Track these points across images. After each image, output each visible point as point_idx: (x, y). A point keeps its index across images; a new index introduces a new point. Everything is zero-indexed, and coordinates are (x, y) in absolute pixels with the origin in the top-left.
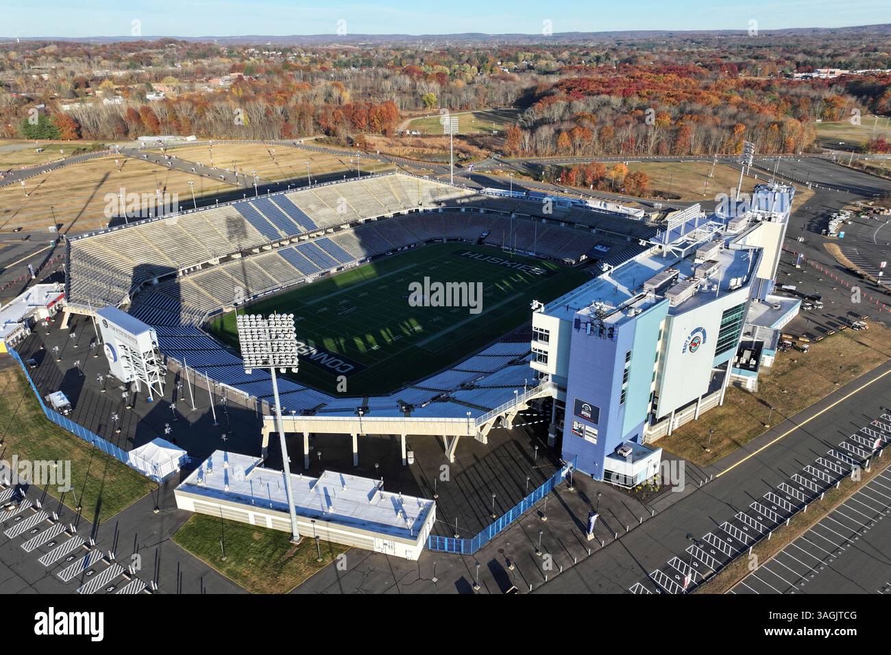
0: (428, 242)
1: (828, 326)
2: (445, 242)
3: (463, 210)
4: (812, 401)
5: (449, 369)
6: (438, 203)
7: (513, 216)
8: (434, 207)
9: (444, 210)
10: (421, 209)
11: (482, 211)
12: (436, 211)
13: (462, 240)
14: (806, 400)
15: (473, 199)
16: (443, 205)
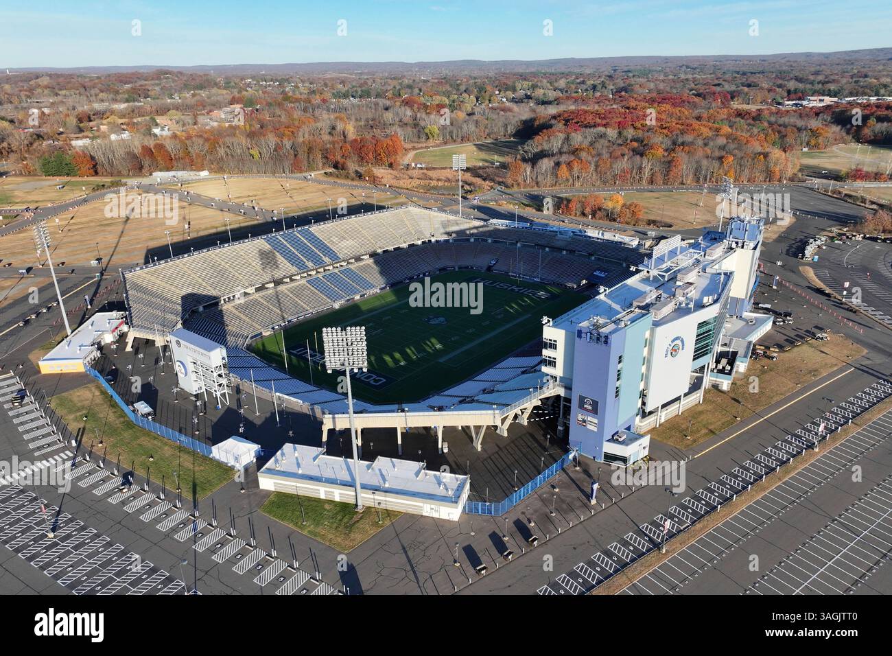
0: (440, 270)
1: (796, 338)
2: (457, 270)
3: (472, 240)
4: (776, 399)
5: (470, 380)
6: (449, 234)
7: (519, 245)
8: (445, 237)
9: (455, 240)
10: (433, 240)
11: (490, 241)
12: (447, 241)
13: (472, 268)
14: (772, 398)
15: (481, 229)
16: (454, 235)
